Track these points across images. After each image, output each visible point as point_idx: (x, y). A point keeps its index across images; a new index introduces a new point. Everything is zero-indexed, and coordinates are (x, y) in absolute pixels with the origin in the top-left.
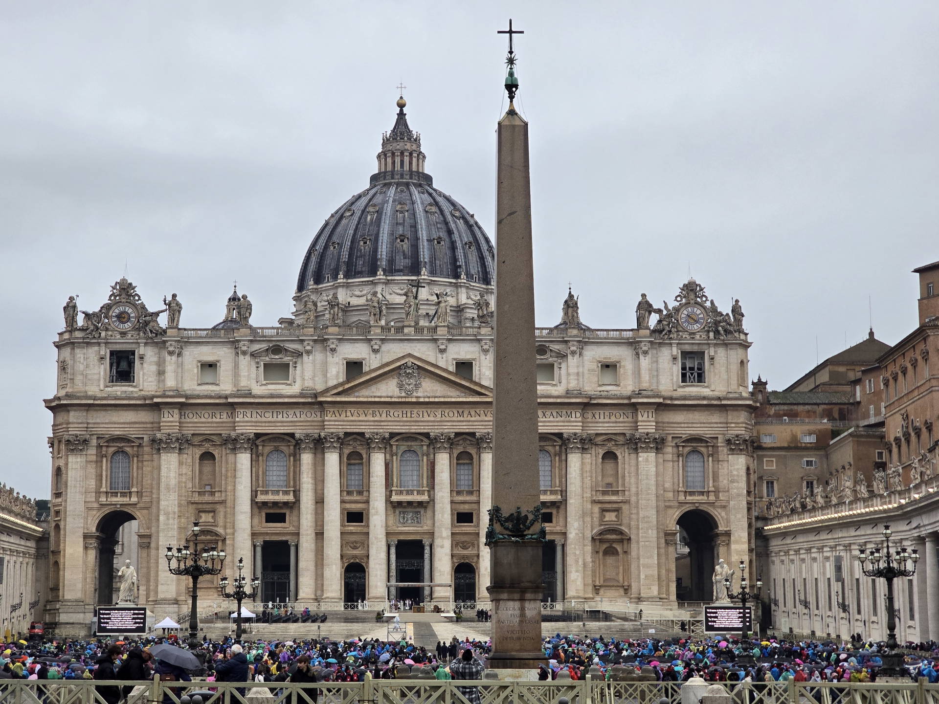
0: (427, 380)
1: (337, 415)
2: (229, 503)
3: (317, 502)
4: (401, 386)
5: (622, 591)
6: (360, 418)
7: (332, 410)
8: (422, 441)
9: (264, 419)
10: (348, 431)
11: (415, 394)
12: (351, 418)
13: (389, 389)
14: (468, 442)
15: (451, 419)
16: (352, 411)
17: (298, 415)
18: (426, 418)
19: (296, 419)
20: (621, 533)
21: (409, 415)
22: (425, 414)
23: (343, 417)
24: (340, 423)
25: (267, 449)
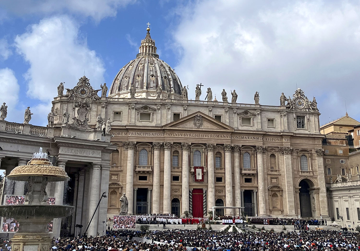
0: (205, 122)
1: (170, 135)
2: (124, 171)
3: (160, 172)
4: (195, 124)
5: (280, 213)
6: (179, 137)
7: (168, 133)
8: (202, 147)
9: (140, 136)
10: (175, 142)
11: (200, 127)
12: (176, 136)
13: (190, 125)
14: (220, 148)
15: (214, 138)
16: (176, 133)
17: (154, 135)
18: (205, 137)
19: (153, 136)
20: (279, 188)
21: (198, 136)
22: (204, 136)
23: (173, 136)
24: (171, 138)
25: (140, 149)
